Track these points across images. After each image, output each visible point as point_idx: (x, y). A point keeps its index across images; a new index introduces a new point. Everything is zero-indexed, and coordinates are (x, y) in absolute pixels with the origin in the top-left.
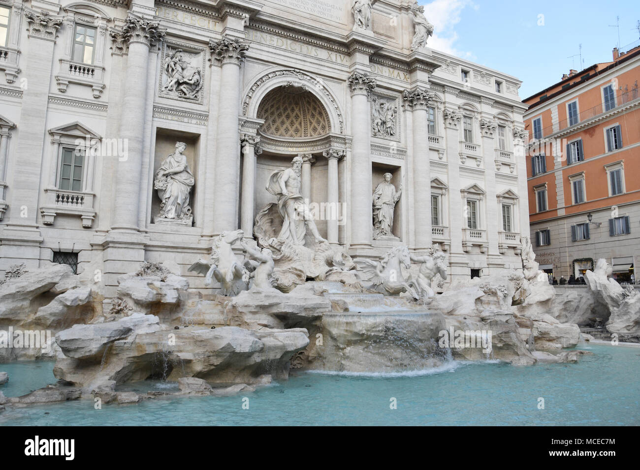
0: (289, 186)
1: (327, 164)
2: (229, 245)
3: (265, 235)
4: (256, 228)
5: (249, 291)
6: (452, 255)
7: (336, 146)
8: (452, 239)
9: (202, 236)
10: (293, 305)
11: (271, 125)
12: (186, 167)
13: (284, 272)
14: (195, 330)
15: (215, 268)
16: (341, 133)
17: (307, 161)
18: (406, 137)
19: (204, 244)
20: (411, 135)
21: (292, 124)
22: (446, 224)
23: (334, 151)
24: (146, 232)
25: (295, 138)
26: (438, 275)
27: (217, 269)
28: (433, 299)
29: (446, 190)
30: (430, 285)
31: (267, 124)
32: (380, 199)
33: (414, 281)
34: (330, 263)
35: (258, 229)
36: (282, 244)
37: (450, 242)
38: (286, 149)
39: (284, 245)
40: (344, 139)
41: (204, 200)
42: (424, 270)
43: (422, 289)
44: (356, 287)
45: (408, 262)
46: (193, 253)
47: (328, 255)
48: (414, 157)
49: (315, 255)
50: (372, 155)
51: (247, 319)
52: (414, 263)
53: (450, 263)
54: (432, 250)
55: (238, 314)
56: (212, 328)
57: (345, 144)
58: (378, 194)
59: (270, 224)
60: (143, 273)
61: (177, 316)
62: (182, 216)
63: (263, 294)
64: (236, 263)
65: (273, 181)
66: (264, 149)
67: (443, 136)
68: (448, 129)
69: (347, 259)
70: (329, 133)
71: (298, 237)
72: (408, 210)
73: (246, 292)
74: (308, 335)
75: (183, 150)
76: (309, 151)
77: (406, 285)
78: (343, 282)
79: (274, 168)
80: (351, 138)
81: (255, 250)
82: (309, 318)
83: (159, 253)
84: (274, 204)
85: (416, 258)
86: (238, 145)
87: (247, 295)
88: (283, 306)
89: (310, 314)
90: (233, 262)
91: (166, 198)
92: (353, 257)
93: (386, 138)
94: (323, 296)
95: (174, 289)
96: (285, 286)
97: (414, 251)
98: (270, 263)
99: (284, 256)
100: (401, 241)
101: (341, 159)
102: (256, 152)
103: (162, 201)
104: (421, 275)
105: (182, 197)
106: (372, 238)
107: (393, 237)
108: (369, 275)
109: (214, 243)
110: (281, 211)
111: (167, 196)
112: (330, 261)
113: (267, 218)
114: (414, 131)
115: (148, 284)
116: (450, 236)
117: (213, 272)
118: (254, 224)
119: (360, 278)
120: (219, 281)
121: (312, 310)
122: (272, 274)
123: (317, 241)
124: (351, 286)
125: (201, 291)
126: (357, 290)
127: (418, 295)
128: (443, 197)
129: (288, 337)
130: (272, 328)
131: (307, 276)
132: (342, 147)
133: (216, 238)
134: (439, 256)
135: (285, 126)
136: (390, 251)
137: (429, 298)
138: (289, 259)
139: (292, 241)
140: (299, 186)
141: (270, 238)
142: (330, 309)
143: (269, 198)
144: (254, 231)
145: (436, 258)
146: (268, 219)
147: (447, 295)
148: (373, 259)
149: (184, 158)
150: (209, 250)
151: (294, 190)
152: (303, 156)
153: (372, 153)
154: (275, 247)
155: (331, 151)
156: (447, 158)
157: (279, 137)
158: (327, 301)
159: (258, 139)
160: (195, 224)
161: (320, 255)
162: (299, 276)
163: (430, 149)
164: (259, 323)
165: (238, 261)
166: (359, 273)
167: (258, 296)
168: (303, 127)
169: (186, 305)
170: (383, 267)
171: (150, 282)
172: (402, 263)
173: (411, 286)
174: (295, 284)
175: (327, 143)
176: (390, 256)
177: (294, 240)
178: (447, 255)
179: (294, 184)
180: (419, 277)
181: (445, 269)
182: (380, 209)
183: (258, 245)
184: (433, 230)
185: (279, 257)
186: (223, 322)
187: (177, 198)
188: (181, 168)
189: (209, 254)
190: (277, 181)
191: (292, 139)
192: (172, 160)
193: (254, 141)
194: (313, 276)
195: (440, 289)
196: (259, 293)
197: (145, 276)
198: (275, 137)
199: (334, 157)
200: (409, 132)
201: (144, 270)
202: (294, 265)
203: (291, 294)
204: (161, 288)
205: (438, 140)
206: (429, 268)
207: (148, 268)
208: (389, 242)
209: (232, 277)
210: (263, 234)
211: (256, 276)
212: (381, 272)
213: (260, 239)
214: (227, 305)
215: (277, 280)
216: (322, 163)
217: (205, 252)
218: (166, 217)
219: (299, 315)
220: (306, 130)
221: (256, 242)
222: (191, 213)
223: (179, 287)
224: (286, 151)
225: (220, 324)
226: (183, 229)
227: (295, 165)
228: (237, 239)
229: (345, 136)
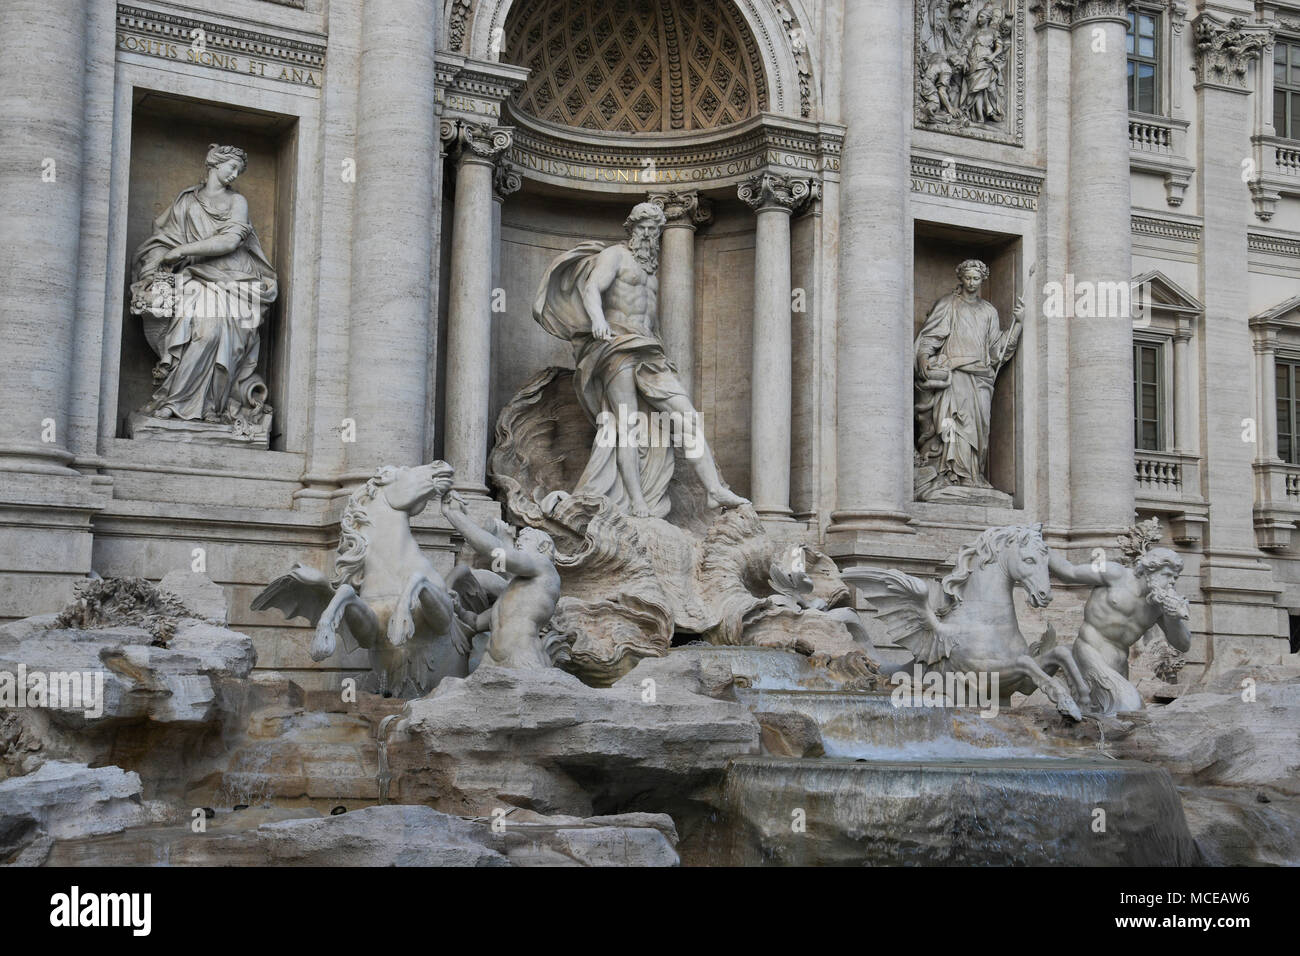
0: (615, 307)
1: (752, 230)
2: (401, 515)
3: (531, 482)
4: (497, 457)
5: (469, 678)
6: (1213, 561)
7: (786, 163)
8: (1211, 500)
9: (306, 484)
10: (625, 731)
11: (553, 85)
12: (246, 237)
13: (597, 612)
14: (271, 820)
15: (351, 597)
16: (805, 114)
17: (679, 218)
18: (1042, 128)
19: (311, 515)
20: (1064, 121)
21: (628, 82)
22: (1189, 445)
23: (778, 180)
24: (101, 469)
25: (638, 135)
26: (1158, 635)
27: (359, 600)
28: (1137, 720)
29: (1191, 321)
30: (1124, 669)
31: (538, 83)
32: (942, 357)
33: (1064, 651)
34: (758, 580)
35: (504, 460)
36: (588, 512)
37: (1204, 511)
38: (606, 174)
39: (596, 517)
40: (816, 138)
41: (314, 354)
42: (1101, 614)
43: (1094, 681)
44: (851, 670)
45: (1040, 581)
46: (272, 543)
47: (753, 553)
48: (1072, 199)
49: (707, 554)
50: (914, 196)
51: (462, 779)
52: (1068, 589)
53: (1207, 591)
54: (1136, 541)
55: (427, 760)
56: (334, 812)
57: (819, 155)
58: (937, 337)
59: (546, 442)
60: (86, 616)
61: (208, 772)
62: (233, 410)
63: (519, 691)
64: (424, 580)
65: (561, 292)
66: (527, 173)
67: (1187, 119)
68: (1207, 92)
69: (820, 567)
70: (760, 117)
71: (647, 487)
72: (1044, 394)
73: (460, 681)
74: (676, 839)
75: (235, 174)
76: (687, 180)
77: (1034, 665)
78: (803, 650)
79: (566, 242)
80: (839, 132)
81: (495, 532)
82: (683, 776)
83: (146, 543)
84: (561, 370)
85: (1070, 570)
86: (432, 160)
87: (463, 693)
88: (588, 734)
89: (684, 763)
90: (417, 576)
91: (175, 348)
92: (842, 561)
93: (968, 131)
94: (733, 698)
95: (201, 672)
96: (600, 662)
97: (1065, 544)
98: (547, 579)
99: (594, 555)
100: (1018, 506)
101: (801, 213)
102: (498, 186)
103: (159, 359)
104: (1091, 632)
105: (231, 343)
106: (911, 496)
107: (987, 491)
108: (898, 629)
109: (347, 509)
110: (588, 397)
111: (179, 338)
112: (759, 576)
113: (536, 419)
114: (1074, 104)
115: (105, 656)
116: (1204, 489)
117: (341, 612)
118: (492, 443)
119: (866, 638)
120: (363, 642)
121: (691, 750)
122: (554, 620)
123: (713, 503)
124: (833, 665)
125: (297, 677)
126: (854, 681)
127: (1079, 703)
128: (1181, 345)
129: (606, 845)
130: (548, 811)
131: (677, 627)
132: (806, 169)
133: (357, 491)
134: (1158, 562)
135: (601, 92)
136: (975, 543)
137: (1122, 717)
138: (616, 565)
139: (627, 503)
140: (652, 304)
141: (546, 494)
142: (756, 744)
143: (544, 348)
144: (489, 467)
145: (1145, 572)
146: (539, 425)
147: (1192, 709)
148: (911, 569)
149: (239, 203)
150: (330, 535)
151: (634, 322)
152: (667, 199)
153: (915, 189)
154: (565, 522)
155: (766, 183)
156: (1201, 201)
157: (581, 130)
158: (746, 718)
159: (505, 140)
160: (280, 441)
161: (723, 553)
162: (649, 626)
163: (1134, 171)
164: (501, 793)
165: (435, 573)
166: (866, 621)
167: (501, 697)
168: (666, 94)
169: (244, 731)
170: (951, 599)
171: (111, 646)
172: (1021, 584)
173: (1052, 669)
174: (634, 656)
175: (750, 154)
176: (977, 560)
177: (631, 498)
178: (1192, 562)
179: (633, 300)
180: (1082, 636)
181: (1183, 612)
182: (941, 389)
183: (504, 518)
184: (1138, 468)
185: (578, 559)
186: (372, 790)
187: (213, 347)
188: (230, 240)
189: (329, 547)
190: (574, 288)
191: (627, 139)
192: (196, 211)
193: (492, 146)
194: (697, 626)
195: (1166, 684)
196: (504, 685)
197: (94, 630)
198: (564, 131)
199: (778, 203)
200: (1057, 108)
201: (91, 604)
202: (632, 588)
203: (617, 691)
204: (151, 671)
205: (1165, 133)
206: (1119, 604)
207: (105, 598)
208: (975, 508)
209: (410, 628)
210: (523, 476)
211: (495, 622)
212: (942, 615)
213: (511, 494)
214: (390, 728)
215: (571, 639)
216: (735, 226)
217: (315, 539)
218: (173, 416)
219: (645, 764)
220: (677, 105)
221: (499, 504)
222: (267, 402)
223: (220, 665)
224: (608, 182)
225: (363, 799)
226: (238, 458)
227: (639, 233)
228: (430, 496)
229: (817, 125)
